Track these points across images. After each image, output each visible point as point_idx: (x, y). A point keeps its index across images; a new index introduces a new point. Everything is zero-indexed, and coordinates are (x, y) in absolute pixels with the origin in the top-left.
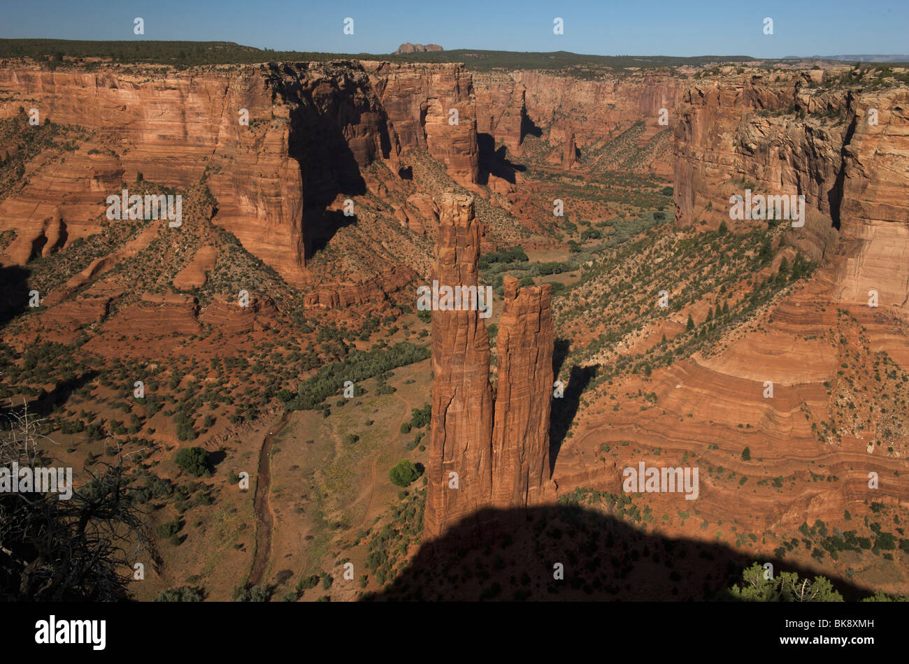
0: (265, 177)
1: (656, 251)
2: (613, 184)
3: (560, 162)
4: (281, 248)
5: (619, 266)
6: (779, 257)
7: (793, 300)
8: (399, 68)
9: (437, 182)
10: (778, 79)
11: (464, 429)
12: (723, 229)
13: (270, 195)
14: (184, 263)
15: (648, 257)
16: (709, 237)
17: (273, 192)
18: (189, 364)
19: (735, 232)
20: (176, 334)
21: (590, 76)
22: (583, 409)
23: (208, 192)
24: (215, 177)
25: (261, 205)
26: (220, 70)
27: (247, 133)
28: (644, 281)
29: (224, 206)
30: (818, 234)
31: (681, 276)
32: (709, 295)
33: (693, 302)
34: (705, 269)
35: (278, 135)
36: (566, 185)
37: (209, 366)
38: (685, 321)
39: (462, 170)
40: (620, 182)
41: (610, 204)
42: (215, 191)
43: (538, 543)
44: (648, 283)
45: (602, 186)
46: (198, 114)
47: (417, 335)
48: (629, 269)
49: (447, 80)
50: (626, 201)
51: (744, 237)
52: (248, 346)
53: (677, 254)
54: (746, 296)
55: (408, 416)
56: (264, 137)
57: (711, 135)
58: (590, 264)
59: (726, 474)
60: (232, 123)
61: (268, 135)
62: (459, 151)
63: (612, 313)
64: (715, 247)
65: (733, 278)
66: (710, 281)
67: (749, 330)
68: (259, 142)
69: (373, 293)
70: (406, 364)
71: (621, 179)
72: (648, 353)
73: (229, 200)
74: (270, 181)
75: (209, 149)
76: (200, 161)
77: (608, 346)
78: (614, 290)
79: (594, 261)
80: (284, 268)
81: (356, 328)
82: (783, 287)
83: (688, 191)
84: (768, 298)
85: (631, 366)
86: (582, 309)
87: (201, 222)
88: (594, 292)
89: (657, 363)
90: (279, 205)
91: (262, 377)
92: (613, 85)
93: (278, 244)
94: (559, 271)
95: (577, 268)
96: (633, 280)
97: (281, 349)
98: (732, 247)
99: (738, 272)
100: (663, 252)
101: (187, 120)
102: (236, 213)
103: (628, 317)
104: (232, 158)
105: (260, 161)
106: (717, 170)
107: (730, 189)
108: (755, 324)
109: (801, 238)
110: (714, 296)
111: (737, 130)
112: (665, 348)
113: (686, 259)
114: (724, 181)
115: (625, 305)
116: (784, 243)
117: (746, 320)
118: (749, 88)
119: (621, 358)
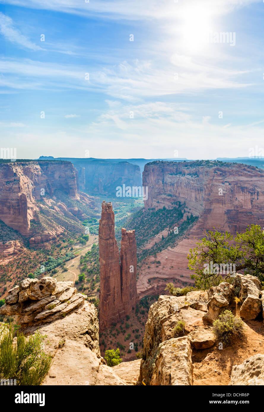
0: (13, 200)
4: (20, 224)
6: (185, 215)
7: (194, 228)
11: (113, 281)
12: (164, 208)
13: (15, 206)
15: (142, 218)
16: (160, 211)
19: (169, 209)
21: (103, 165)
22: (139, 269)
25: (12, 210)
28: (143, 226)
30: (195, 208)
31: (155, 223)
32: (166, 229)
33: (162, 231)
34: (162, 220)
38: (161, 237)
39: (73, 194)
43: (138, 317)
44: (145, 226)
48: (137, 222)
51: (172, 210)
56: (12, 187)
57: (155, 181)
62: (71, 188)
64: (164, 214)
65: (172, 223)
66: (165, 224)
67: (183, 238)
70: (70, 260)
72: (152, 248)
74: (15, 201)
80: (21, 230)
82: (190, 224)
83: (150, 198)
84: (186, 228)
85: (147, 253)
89: (156, 251)
90: (18, 209)
93: (19, 222)
96: (139, 226)
98: (169, 214)
99: (173, 221)
100: (147, 216)
102: (2, 213)
106: (158, 191)
107: (163, 196)
108: (184, 236)
109: (190, 209)
110: (168, 229)
111: (163, 179)
112: (157, 246)
113: (155, 218)
114: (161, 194)
115: (139, 234)
116: (185, 212)
117: (182, 236)
118: (166, 167)
119: (143, 251)
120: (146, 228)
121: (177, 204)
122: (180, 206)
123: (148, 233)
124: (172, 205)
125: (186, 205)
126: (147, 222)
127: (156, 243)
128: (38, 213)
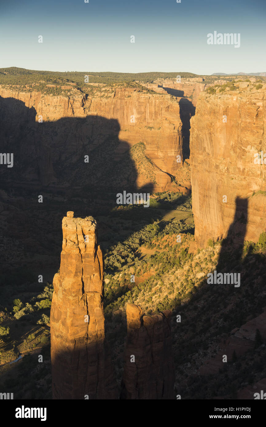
92: (80, 100)
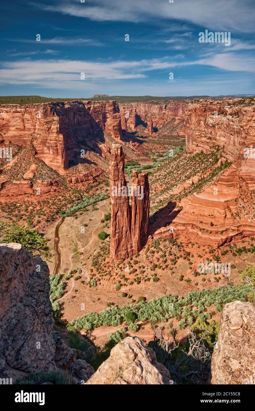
0: (52, 141)
1: (181, 160)
2: (166, 139)
3: (148, 132)
4: (58, 164)
5: (169, 166)
6: (220, 161)
7: (225, 174)
8: (95, 103)
9: (109, 140)
10: (218, 103)
11: (122, 220)
12: (202, 152)
13: (54, 147)
14: (27, 170)
15: (179, 162)
16: (198, 155)
17: (55, 145)
18: (30, 203)
19: (206, 153)
20: (25, 194)
21: (157, 104)
23: (33, 146)
24: (35, 141)
25: (51, 150)
26: (35, 105)
27: (45, 126)
28: (177, 170)
29: (39, 150)
30: (232, 153)
31: (189, 168)
32: (198, 174)
33: (193, 176)
34: (197, 165)
35: (55, 127)
36: (151, 140)
37: (37, 204)
38: (191, 183)
39: (117, 136)
40: (168, 138)
41: (165, 145)
42: (35, 146)
44: (179, 171)
45: (162, 140)
46: (28, 120)
47: (104, 191)
48: (173, 166)
49: (110, 106)
50: (170, 144)
51: (209, 155)
52: (49, 197)
53: (188, 161)
54: (210, 174)
55: (103, 217)
56: (51, 127)
57: (197, 122)
58: (160, 165)
59: (205, 230)
60: (40, 123)
61: (52, 127)
62: (116, 130)
63: (167, 181)
64: (200, 159)
65: (206, 168)
66: (198, 169)
67: (211, 185)
68: (49, 129)
69: (89, 177)
70: (102, 200)
71: (168, 137)
72: (179, 193)
73: (40, 148)
74: (54, 142)
75: (33, 132)
76: (30, 136)
77: (167, 191)
78: (168, 174)
79: (161, 164)
80: (60, 170)
81: (85, 189)
82: (222, 170)
83: (191, 141)
84: (217, 174)
86: (158, 180)
87: (31, 156)
88: (161, 174)
89: (182, 196)
90: (57, 150)
91: (55, 207)
93: (57, 162)
94: (150, 168)
95: (156, 167)
96: (174, 170)
97: (60, 197)
98: (205, 158)
99: (208, 166)
100: (183, 160)
101: (25, 122)
102: (43, 153)
103: (173, 182)
104: (40, 135)
105: (50, 135)
106: (199, 133)
107: (204, 139)
108: (213, 183)
109: (227, 154)
110: (200, 174)
111: (205, 120)
112: (185, 192)
113: (191, 162)
114: (202, 137)
115: (171, 178)
116: (221, 156)
117: (210, 182)
118: (209, 106)
119: (171, 195)
120: (179, 173)
121: (215, 148)
122: (218, 150)
123: (181, 177)
124: (210, 149)
125: (225, 150)
126: (182, 167)
127: (184, 188)
128: (78, 154)
